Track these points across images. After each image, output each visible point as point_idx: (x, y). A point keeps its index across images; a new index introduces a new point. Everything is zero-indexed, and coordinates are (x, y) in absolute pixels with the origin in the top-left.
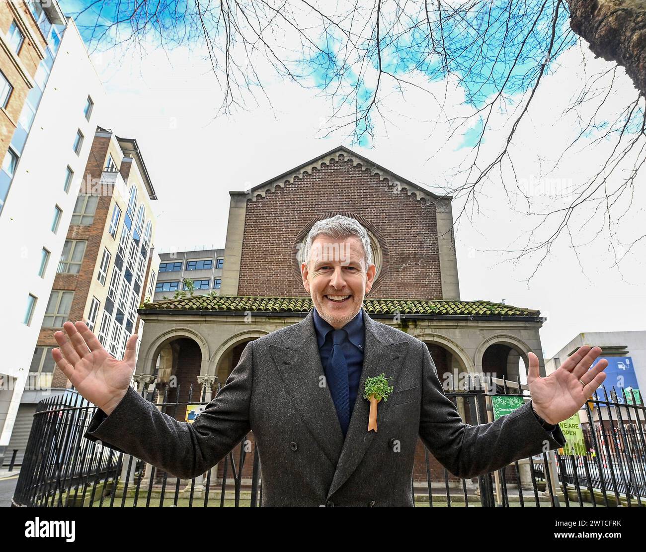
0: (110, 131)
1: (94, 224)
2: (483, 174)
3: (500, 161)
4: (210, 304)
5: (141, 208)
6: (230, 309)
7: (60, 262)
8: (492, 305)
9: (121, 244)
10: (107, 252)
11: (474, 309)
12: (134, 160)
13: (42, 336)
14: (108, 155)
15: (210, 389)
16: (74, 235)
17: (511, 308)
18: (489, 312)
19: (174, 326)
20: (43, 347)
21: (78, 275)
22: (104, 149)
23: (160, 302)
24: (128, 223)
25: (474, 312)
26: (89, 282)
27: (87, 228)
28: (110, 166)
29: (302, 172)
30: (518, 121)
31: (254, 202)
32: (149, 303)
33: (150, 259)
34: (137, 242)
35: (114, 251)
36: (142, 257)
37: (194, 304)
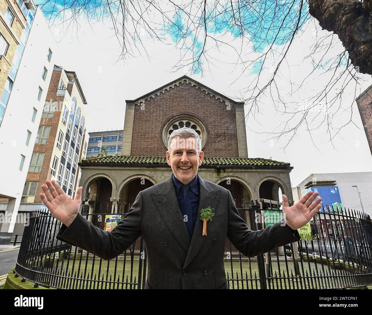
0: (61, 67)
1: (54, 117)
2: (261, 92)
3: (270, 84)
4: (116, 160)
5: (79, 109)
6: (127, 163)
7: (37, 138)
8: (265, 160)
9: (68, 128)
10: (61, 132)
11: (256, 163)
12: (74, 83)
13: (29, 176)
14: (60, 81)
15: (117, 204)
16: (43, 123)
17: (275, 162)
18: (263, 164)
19: (98, 172)
20: (29, 182)
21: (46, 144)
22: (58, 77)
23: (90, 159)
24: (72, 117)
25: (255, 164)
26: (52, 148)
27: (50, 120)
28: (62, 86)
29: (164, 90)
30: (280, 63)
31: (138, 106)
32: (84, 159)
33: (84, 136)
34: (77, 127)
35: (65, 132)
36: (80, 135)
37: (108, 160)
